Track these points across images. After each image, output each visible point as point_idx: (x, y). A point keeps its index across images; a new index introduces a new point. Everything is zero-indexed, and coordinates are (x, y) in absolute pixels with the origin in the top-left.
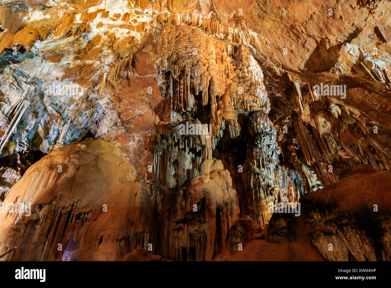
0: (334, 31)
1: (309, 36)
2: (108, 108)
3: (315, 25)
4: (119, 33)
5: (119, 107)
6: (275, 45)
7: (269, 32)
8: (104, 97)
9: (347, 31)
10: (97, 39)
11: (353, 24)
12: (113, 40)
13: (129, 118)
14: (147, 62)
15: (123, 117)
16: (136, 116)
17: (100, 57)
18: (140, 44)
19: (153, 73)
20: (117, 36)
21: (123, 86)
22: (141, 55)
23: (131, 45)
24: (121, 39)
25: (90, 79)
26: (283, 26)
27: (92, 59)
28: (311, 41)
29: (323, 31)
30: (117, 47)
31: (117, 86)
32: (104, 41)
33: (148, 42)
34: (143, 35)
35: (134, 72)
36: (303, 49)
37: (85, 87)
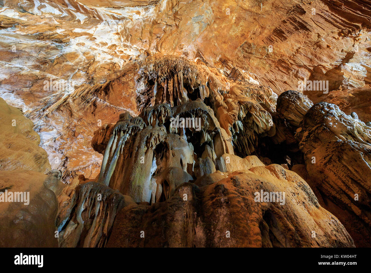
0: (325, 58)
1: (300, 66)
2: (52, 147)
3: (303, 57)
4: (100, 57)
5: (70, 147)
6: (266, 79)
7: (257, 68)
8: (52, 130)
9: (338, 57)
10: (73, 56)
11: (342, 51)
12: (91, 61)
13: (77, 168)
14: (124, 94)
15: (70, 165)
16: (89, 166)
17: (68, 76)
18: (120, 71)
19: (127, 107)
20: (97, 59)
21: (85, 113)
22: (119, 85)
23: (110, 72)
24: (101, 63)
25: (42, 98)
26: (270, 62)
27: (56, 75)
28: (304, 71)
29: (313, 61)
30: (93, 70)
31: (78, 111)
32: (80, 61)
33: (131, 70)
34: (127, 63)
35: (105, 100)
36: (296, 79)
37: (31, 107)
